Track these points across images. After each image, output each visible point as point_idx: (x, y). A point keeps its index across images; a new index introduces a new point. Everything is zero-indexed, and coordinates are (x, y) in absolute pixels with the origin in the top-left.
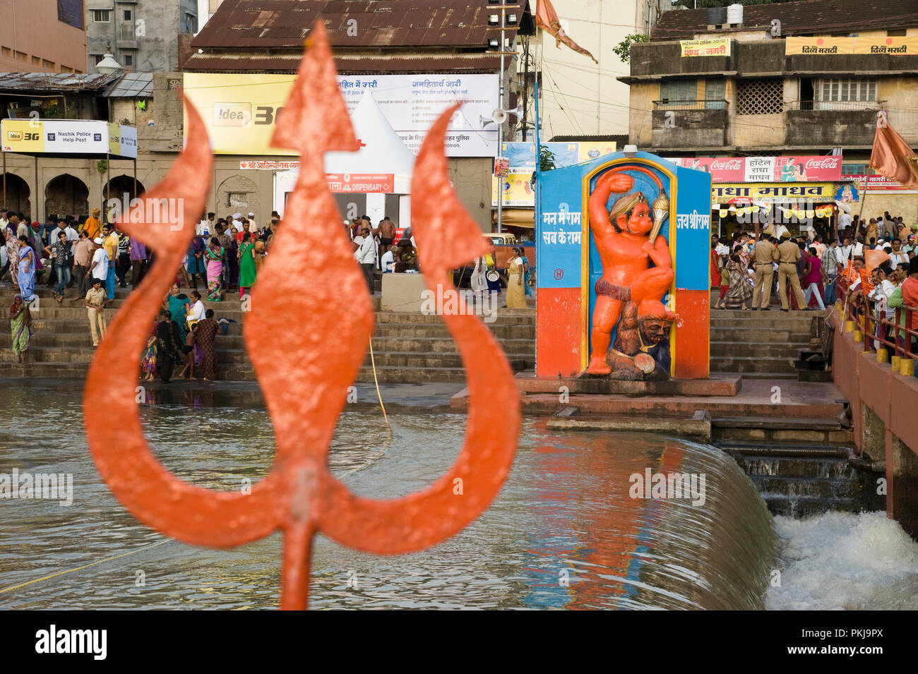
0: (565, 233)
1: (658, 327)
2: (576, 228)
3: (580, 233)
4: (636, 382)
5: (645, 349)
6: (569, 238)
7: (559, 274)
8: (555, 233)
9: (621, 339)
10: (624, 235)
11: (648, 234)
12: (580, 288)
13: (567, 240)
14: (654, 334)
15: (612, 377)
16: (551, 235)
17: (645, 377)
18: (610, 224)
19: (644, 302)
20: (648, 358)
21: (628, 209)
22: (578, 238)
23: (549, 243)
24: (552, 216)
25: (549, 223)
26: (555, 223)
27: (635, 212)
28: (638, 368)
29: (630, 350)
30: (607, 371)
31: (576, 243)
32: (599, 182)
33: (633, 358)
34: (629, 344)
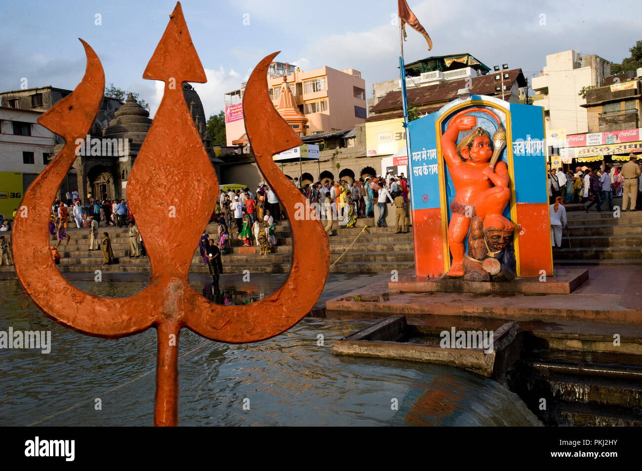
0: (427, 166)
1: (499, 237)
2: (434, 161)
3: (437, 165)
4: (483, 283)
5: (492, 254)
6: (430, 170)
7: (425, 199)
8: (421, 167)
9: (471, 247)
10: (468, 162)
11: (489, 160)
12: (440, 208)
13: (429, 171)
14: (496, 242)
15: (465, 278)
16: (418, 169)
17: (491, 278)
18: (457, 155)
19: (487, 217)
20: (495, 262)
21: (468, 142)
22: (436, 169)
23: (418, 175)
24: (418, 155)
25: (416, 160)
26: (420, 160)
27: (475, 143)
28: (485, 271)
29: (479, 256)
30: (461, 274)
31: (435, 173)
32: (450, 125)
33: (482, 262)
34: (477, 251)
